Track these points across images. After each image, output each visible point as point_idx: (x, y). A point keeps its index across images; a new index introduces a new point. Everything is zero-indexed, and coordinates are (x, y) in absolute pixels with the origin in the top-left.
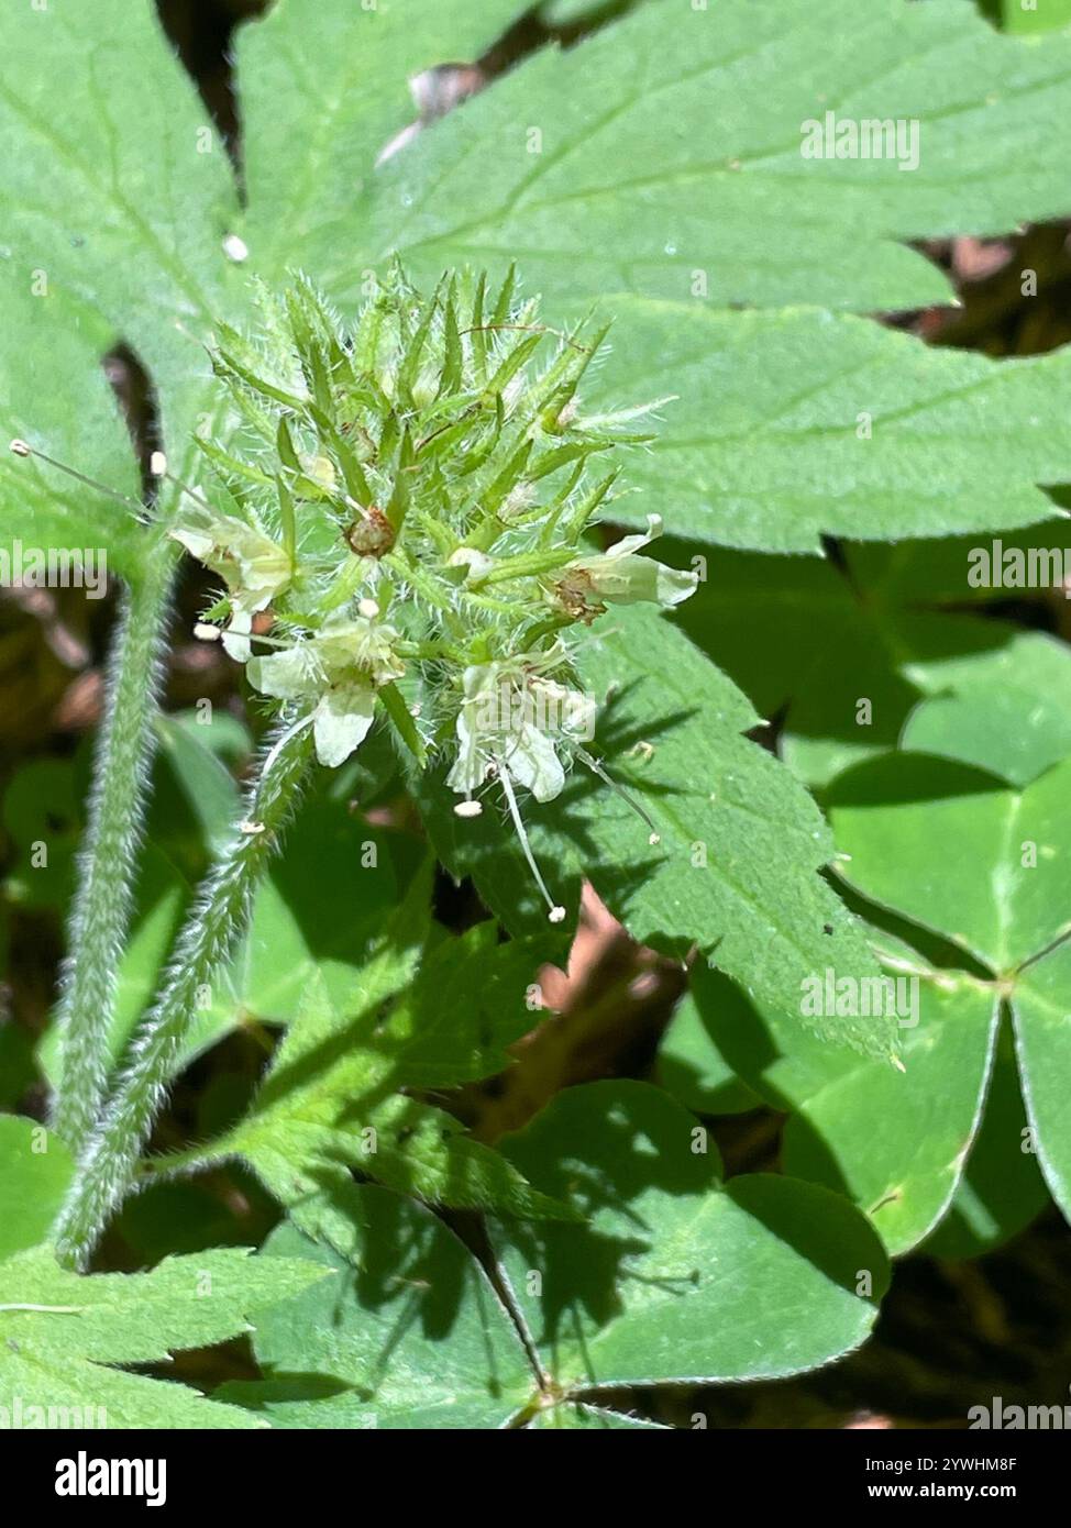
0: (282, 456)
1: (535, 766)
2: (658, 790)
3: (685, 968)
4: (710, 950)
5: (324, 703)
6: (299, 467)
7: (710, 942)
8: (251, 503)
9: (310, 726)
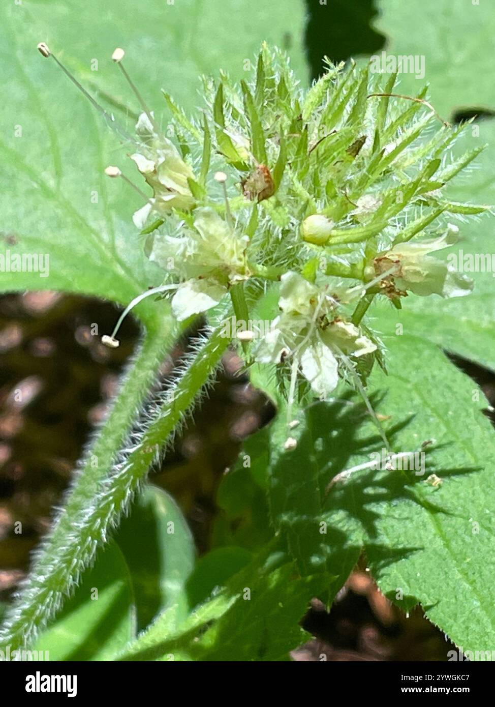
0: (215, 115)
1: (319, 370)
2: (433, 510)
3: (408, 616)
4: (429, 608)
5: (189, 283)
6: (224, 125)
7: (429, 603)
8: (190, 155)
9: (172, 292)
